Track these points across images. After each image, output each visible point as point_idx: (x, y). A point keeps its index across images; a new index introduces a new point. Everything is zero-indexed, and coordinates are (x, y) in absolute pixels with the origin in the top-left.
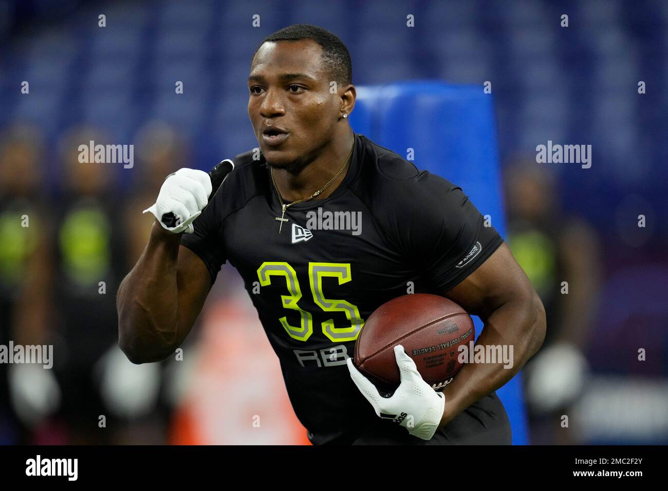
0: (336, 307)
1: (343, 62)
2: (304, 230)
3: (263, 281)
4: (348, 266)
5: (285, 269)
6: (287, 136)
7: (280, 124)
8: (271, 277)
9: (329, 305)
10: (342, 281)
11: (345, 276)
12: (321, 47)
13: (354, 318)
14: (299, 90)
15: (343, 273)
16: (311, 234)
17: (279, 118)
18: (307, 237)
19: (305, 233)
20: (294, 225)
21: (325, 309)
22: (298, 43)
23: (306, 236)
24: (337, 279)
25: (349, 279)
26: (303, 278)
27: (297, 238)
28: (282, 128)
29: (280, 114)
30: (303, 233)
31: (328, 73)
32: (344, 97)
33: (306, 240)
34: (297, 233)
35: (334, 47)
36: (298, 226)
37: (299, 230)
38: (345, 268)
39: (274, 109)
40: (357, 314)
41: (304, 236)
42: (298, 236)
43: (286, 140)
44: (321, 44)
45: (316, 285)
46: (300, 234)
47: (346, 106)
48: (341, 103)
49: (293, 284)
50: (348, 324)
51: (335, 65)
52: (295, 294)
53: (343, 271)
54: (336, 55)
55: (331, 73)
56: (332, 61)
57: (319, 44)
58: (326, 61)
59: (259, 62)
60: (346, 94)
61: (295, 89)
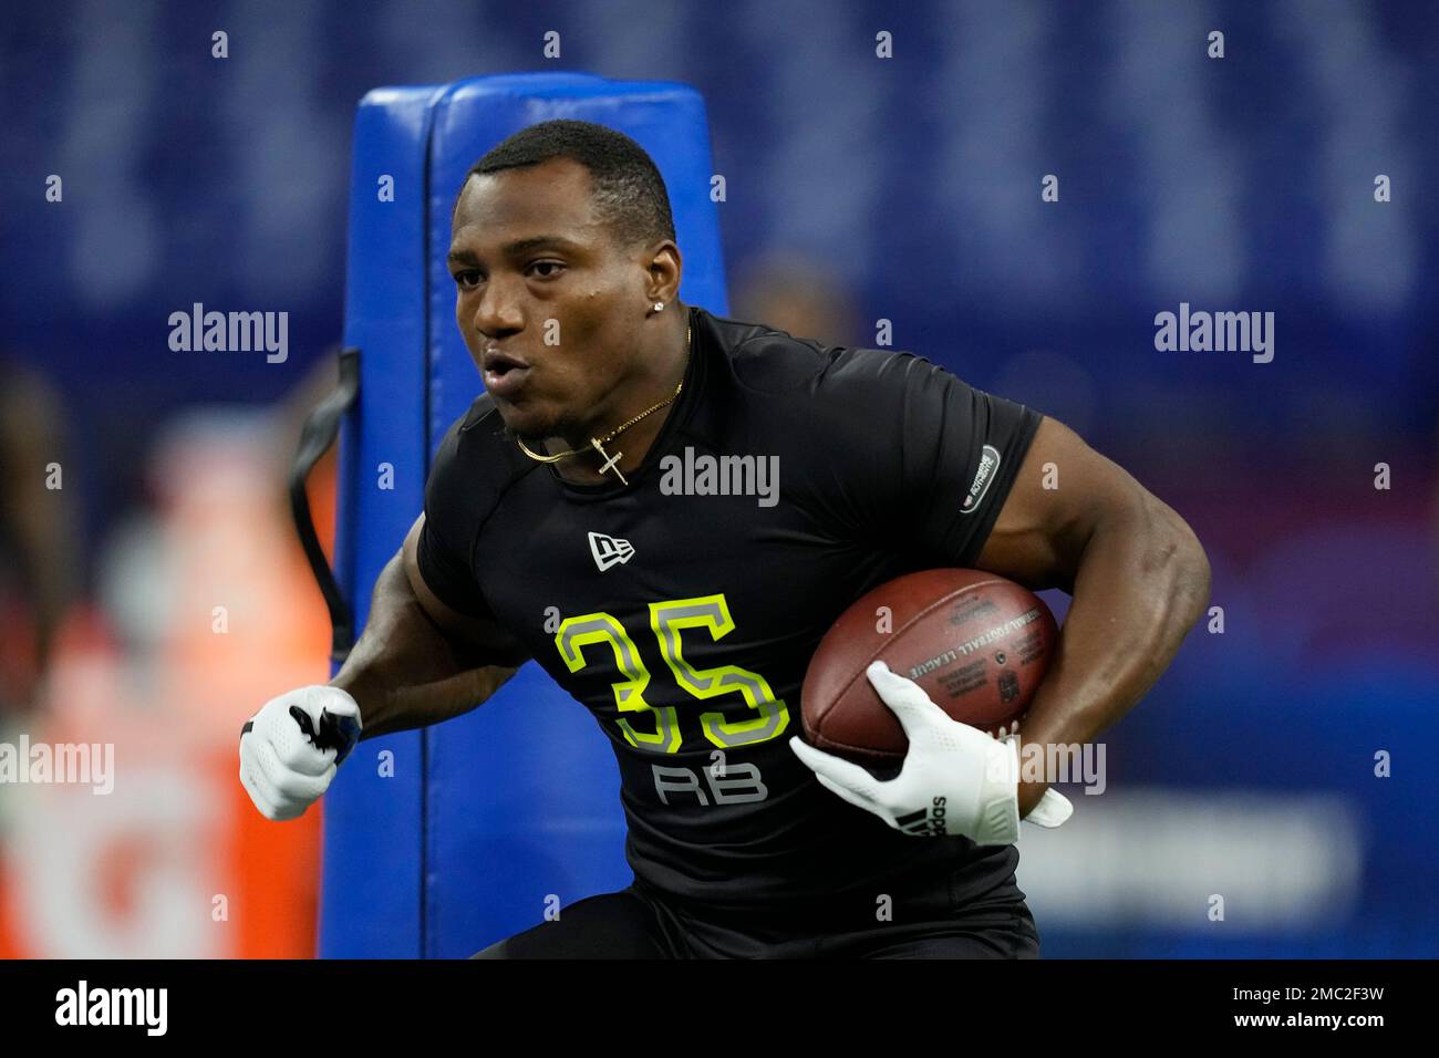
0: (722, 684)
1: (641, 193)
2: (614, 541)
3: (571, 660)
4: (720, 599)
5: (605, 627)
6: (528, 373)
7: (515, 351)
8: (583, 648)
9: (706, 684)
10: (718, 633)
11: (720, 621)
12: (589, 170)
13: (766, 704)
14: (554, 271)
15: (714, 615)
16: (631, 548)
17: (512, 339)
18: (624, 556)
19: (618, 547)
20: (591, 536)
21: (701, 695)
22: (538, 172)
23: (622, 553)
24: (706, 629)
25: (729, 626)
26: (645, 639)
27: (605, 560)
28: (520, 359)
29: (512, 331)
30: (614, 549)
31: (610, 225)
32: (655, 268)
33: (624, 561)
34: (602, 551)
35: (616, 165)
36: (601, 536)
37: (605, 544)
38: (716, 605)
39: (501, 320)
40: (768, 693)
41: (617, 555)
42: (604, 556)
43: (528, 381)
44: (587, 163)
45: (671, 648)
46: (609, 552)
47: (662, 285)
48: (647, 283)
49: (628, 656)
50: (753, 714)
51: (623, 204)
52: (637, 675)
53: (713, 609)
54: (622, 181)
55: (616, 222)
56: (615, 197)
57: (583, 163)
58: (602, 200)
59: (465, 220)
60: (656, 261)
61: (545, 269)
